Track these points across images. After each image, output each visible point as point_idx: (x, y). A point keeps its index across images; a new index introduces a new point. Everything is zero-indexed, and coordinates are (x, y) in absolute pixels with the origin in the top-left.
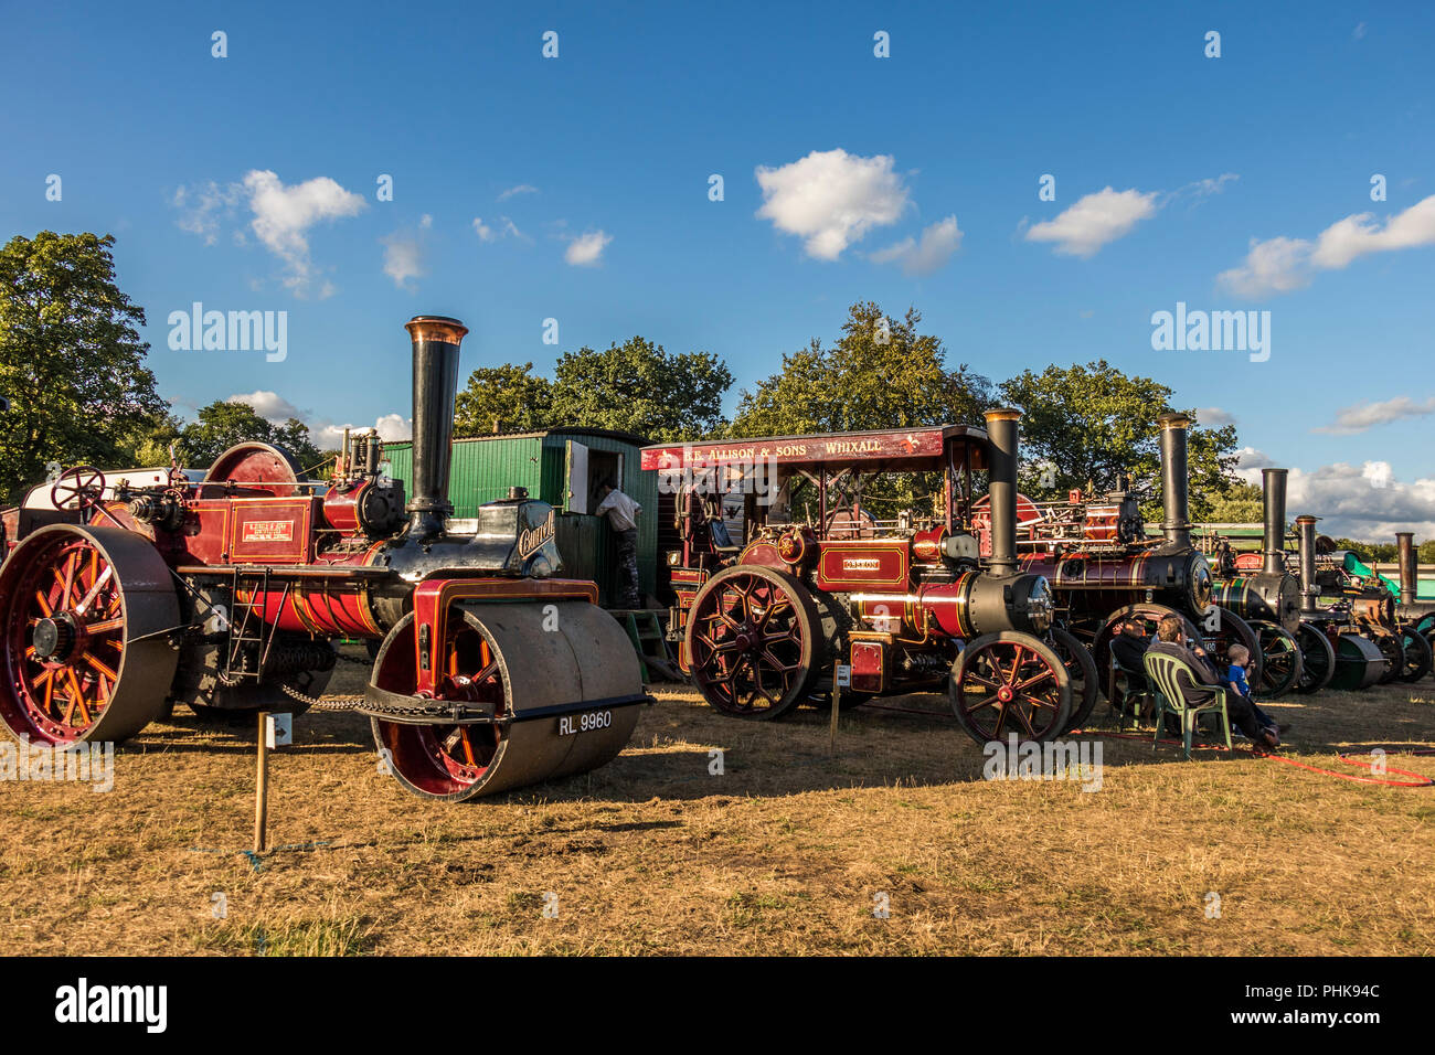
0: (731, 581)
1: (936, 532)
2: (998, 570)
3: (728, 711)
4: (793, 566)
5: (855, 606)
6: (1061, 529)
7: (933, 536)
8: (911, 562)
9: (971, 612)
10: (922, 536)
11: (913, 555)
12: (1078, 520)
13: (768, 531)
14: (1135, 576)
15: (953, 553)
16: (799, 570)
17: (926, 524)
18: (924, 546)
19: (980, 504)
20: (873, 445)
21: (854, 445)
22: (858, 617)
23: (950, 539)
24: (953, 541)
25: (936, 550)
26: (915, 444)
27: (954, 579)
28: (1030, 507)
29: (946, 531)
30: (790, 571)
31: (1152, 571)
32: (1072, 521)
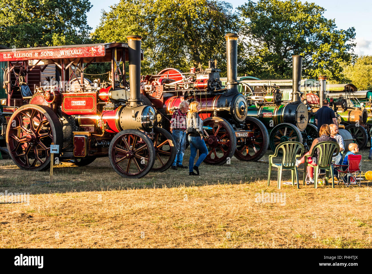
0: (25, 111)
1: (108, 89)
2: (132, 104)
3: (24, 168)
4: (51, 104)
5: (77, 120)
6: (188, 85)
7: (106, 90)
8: (98, 102)
9: (120, 122)
10: (103, 90)
11: (99, 99)
12: (194, 81)
13: (40, 89)
14: (214, 105)
15: (115, 98)
16: (54, 106)
17: (104, 85)
18: (103, 95)
19: (161, 74)
20: (78, 51)
21: (72, 51)
22: (78, 126)
23: (113, 92)
24: (115, 92)
25: (107, 96)
26: (94, 51)
27: (115, 108)
28: (180, 75)
29: (112, 88)
30: (50, 106)
31: (220, 102)
32: (192, 81)
